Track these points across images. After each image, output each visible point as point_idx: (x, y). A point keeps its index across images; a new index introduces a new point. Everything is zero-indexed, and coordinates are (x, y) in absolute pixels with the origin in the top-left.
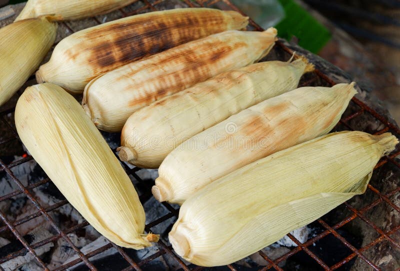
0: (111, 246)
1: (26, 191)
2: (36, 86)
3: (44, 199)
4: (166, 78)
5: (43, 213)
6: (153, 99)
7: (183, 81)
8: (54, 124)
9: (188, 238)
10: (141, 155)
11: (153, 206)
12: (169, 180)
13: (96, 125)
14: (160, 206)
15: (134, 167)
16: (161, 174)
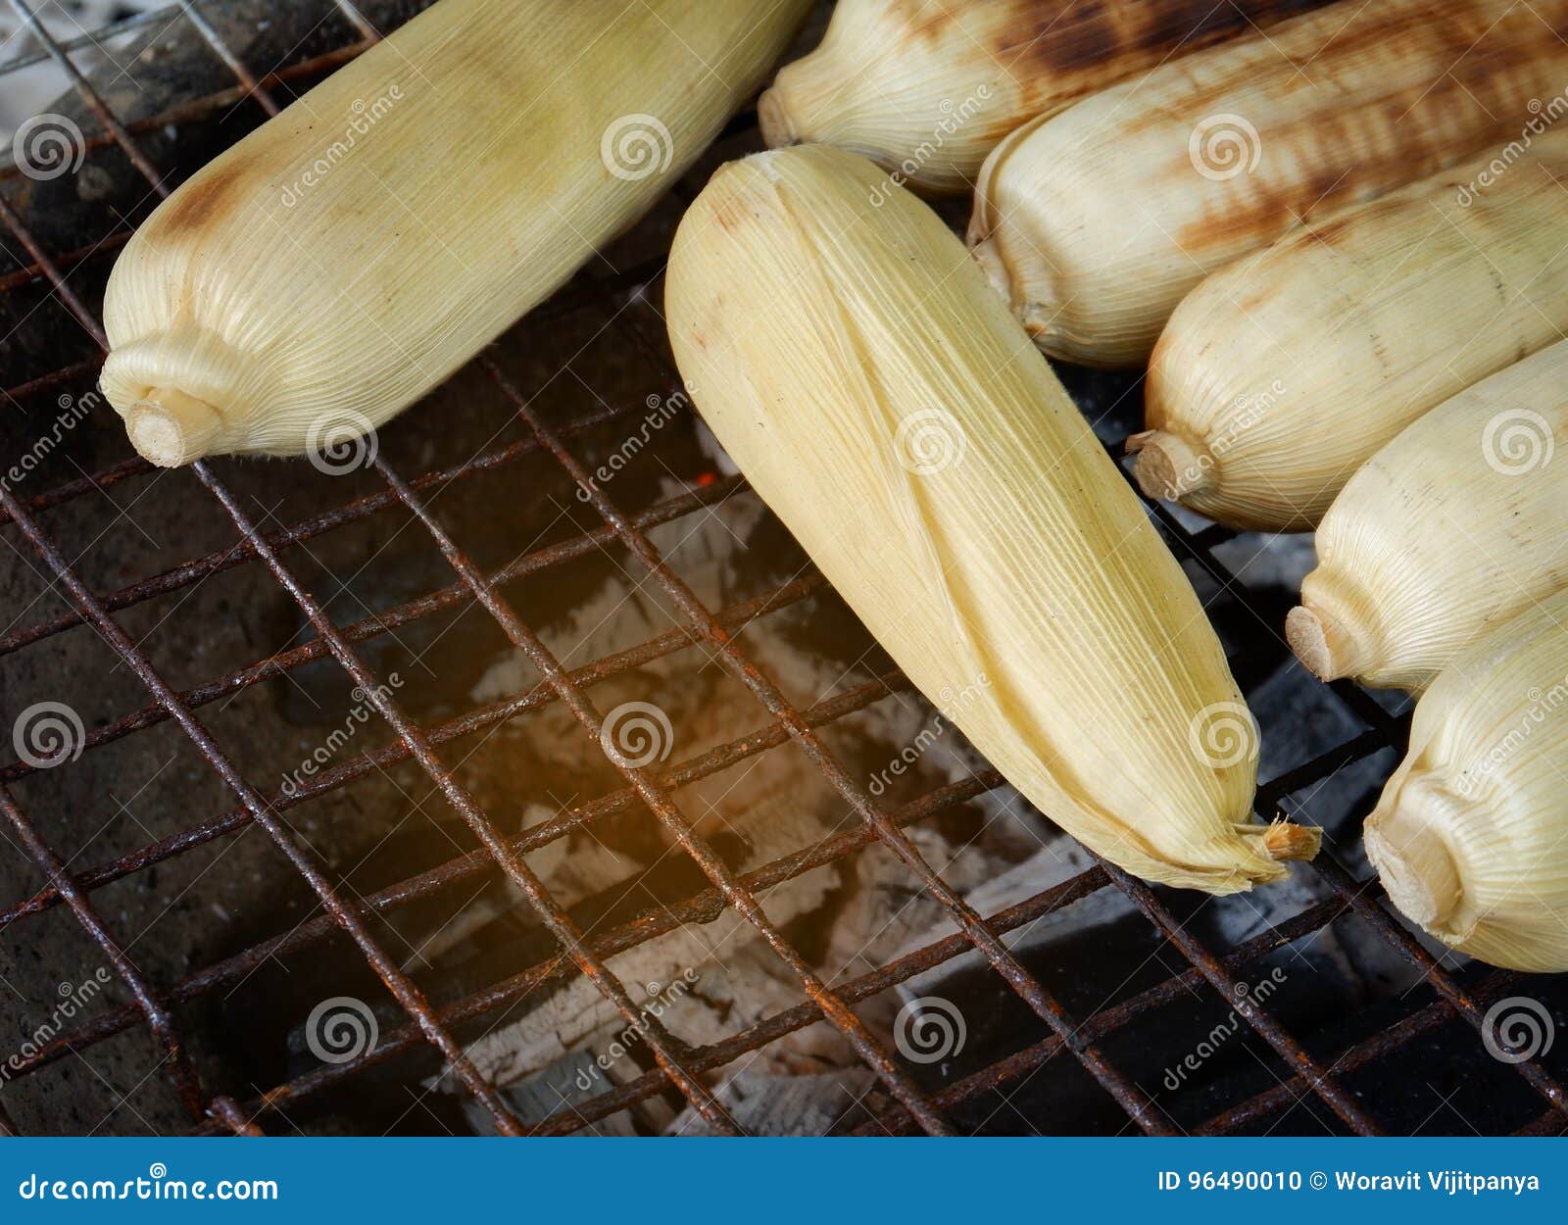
0: (1100, 879)
1: (719, 633)
2: (763, 158)
3: (796, 672)
4: (1351, 123)
5: (792, 730)
6: (1293, 218)
7: (1429, 135)
8: (844, 330)
9: (1449, 842)
10: (1234, 472)
11: (1288, 707)
12: (1366, 583)
13: (1031, 332)
14: (1319, 709)
15: (1206, 524)
16: (1328, 554)
